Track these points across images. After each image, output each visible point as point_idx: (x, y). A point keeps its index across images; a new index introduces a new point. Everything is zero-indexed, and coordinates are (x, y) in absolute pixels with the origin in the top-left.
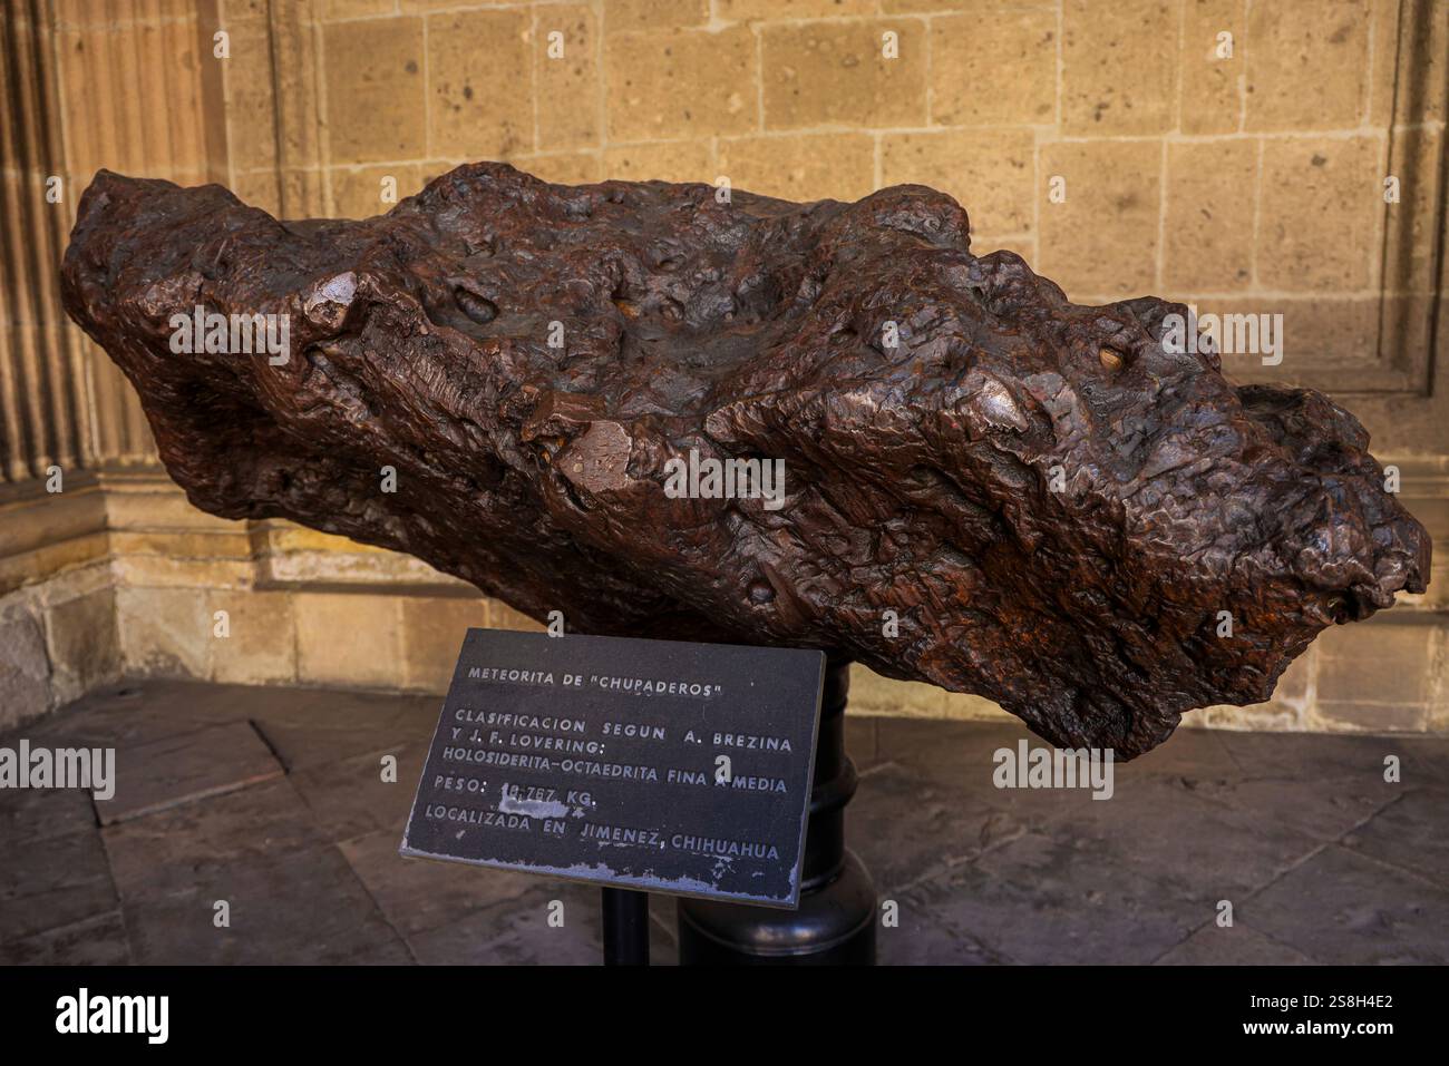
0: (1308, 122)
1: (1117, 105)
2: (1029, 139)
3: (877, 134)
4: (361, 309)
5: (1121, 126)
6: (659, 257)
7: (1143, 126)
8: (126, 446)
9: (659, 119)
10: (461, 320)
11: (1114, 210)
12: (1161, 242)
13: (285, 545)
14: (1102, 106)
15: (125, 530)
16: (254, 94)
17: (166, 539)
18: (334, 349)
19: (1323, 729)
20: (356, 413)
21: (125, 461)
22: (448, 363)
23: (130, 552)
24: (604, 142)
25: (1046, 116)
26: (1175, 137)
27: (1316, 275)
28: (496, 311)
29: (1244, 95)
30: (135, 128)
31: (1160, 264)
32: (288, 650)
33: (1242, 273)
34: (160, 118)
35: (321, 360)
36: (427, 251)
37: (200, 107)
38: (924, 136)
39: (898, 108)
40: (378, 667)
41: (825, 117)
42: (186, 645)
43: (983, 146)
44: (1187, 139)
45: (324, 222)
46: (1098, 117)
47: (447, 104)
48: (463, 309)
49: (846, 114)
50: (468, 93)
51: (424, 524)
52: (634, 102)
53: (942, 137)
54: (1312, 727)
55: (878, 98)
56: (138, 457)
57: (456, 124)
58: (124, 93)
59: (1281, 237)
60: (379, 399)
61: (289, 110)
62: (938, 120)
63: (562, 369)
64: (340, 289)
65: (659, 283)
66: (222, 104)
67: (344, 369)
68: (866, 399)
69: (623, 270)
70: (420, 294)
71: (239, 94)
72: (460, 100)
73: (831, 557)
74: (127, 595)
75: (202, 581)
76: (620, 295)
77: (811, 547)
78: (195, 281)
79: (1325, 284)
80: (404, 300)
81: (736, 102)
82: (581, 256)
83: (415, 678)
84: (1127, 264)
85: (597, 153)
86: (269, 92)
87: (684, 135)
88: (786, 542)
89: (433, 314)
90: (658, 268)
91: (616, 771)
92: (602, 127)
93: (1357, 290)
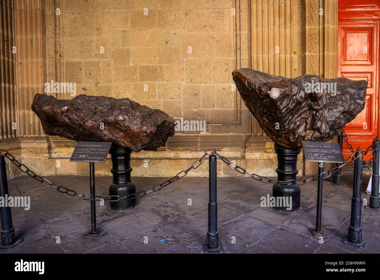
0: (222, 83)
1: (194, 79)
2: (181, 84)
3: (157, 83)
4: (68, 110)
5: (194, 83)
6: (100, 105)
7: (198, 83)
8: (25, 133)
9: (122, 80)
10: (78, 111)
11: (194, 96)
12: (201, 101)
13: (55, 151)
14: (192, 79)
15: (24, 148)
16: (52, 73)
17: (32, 150)
18: (65, 114)
19: (224, 177)
20: (67, 120)
21: (24, 136)
22: (76, 115)
23: (25, 152)
24: (113, 83)
25: (183, 81)
26: (203, 84)
27: (224, 106)
28: (82, 110)
29: (213, 78)
30: (30, 78)
31: (201, 104)
32: (54, 169)
33: (214, 106)
34: (35, 76)
35: (64, 115)
36: (75, 104)
37: (42, 75)
38: (164, 83)
39: (160, 79)
40: (71, 172)
41: (149, 80)
42: (35, 169)
43: (173, 85)
44: (204, 85)
45: (64, 100)
46: (191, 81)
47: (87, 76)
48: (79, 110)
49: (152, 80)
50: (90, 74)
51: (75, 134)
52: (118, 77)
53: (167, 84)
54: (223, 176)
55: (157, 77)
56: (27, 136)
57: (88, 79)
58: (28, 72)
59: (219, 100)
60: (69, 119)
61: (58, 76)
62: (166, 81)
63: (87, 116)
64: (66, 108)
65: (100, 108)
66: (46, 74)
67: (66, 116)
68: (111, 118)
69: (96, 106)
70: (74, 108)
71: (49, 73)
72: (89, 75)
73: (112, 133)
74: (24, 160)
75: (39, 157)
76: (96, 109)
77: (110, 132)
78: (50, 107)
79: (226, 107)
80: (72, 109)
81: (135, 77)
82: (92, 105)
83: (77, 174)
84: (196, 104)
85: (112, 85)
86: (55, 73)
87: (126, 82)
88: (107, 131)
89: (75, 111)
90: (100, 106)
91: (90, 153)
92: (113, 81)
93: (231, 108)
